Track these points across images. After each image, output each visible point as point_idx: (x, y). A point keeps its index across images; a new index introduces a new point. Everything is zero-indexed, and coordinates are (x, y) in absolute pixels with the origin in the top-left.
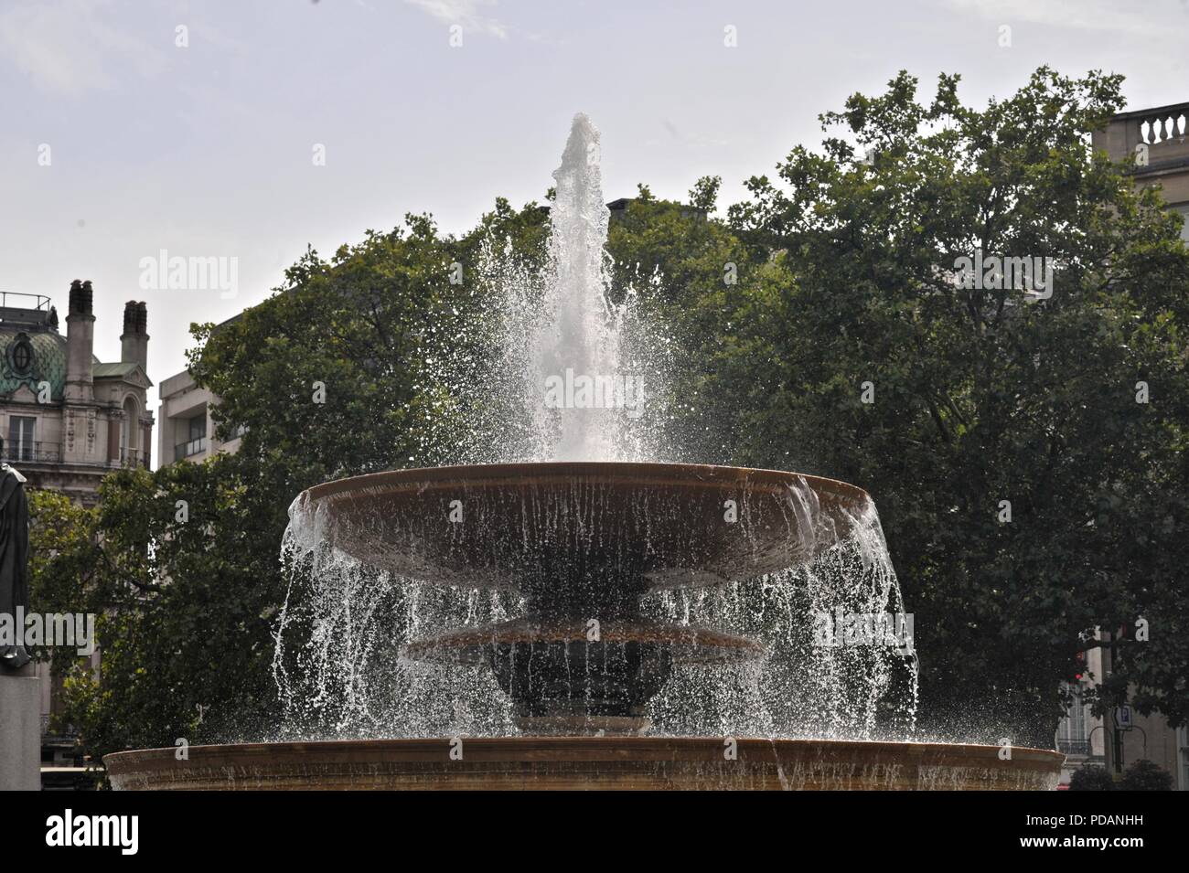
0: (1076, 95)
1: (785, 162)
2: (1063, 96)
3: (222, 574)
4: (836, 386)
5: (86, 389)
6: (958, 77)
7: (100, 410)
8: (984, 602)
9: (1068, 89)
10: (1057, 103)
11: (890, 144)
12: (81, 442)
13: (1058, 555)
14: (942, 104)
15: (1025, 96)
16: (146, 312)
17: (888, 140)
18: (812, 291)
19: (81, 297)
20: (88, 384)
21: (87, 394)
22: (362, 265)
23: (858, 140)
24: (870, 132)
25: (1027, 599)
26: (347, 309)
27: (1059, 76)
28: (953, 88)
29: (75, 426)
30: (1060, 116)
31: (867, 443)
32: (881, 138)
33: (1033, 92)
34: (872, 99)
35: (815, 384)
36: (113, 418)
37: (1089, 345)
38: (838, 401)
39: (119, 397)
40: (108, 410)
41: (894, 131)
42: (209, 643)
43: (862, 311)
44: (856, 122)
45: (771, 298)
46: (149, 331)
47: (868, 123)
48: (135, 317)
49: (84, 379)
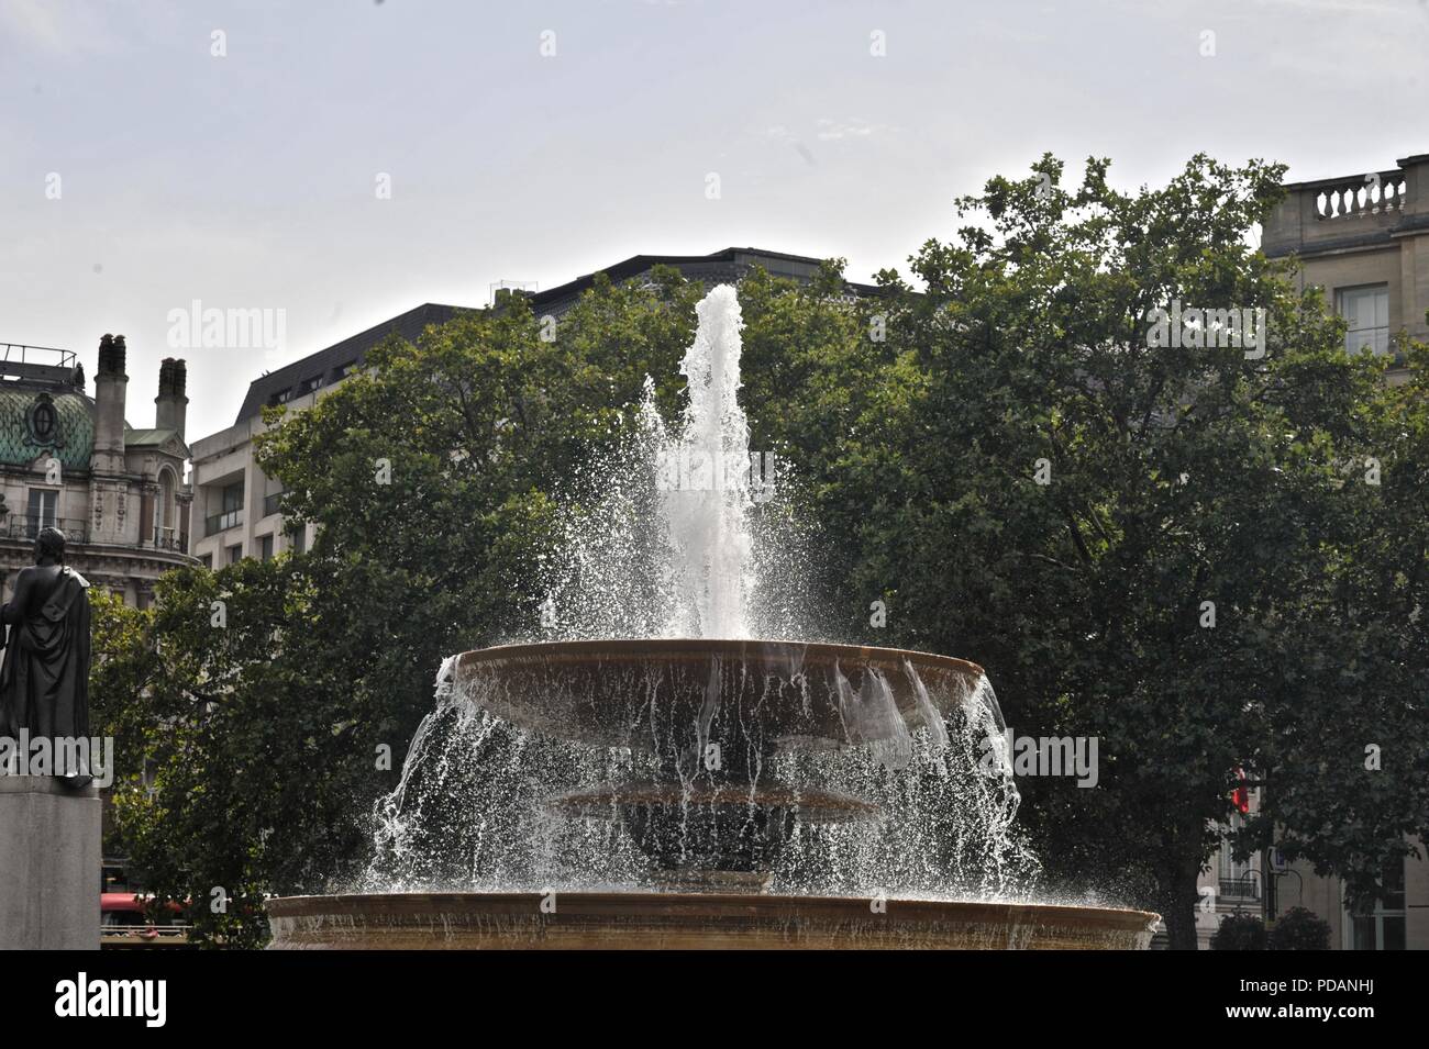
0: (1235, 185)
1: (917, 255)
2: (1221, 186)
3: (293, 686)
4: (966, 506)
5: (117, 459)
6: (1107, 162)
7: (132, 483)
8: (1120, 739)
9: (1226, 178)
10: (1214, 193)
11: (1033, 233)
12: (110, 519)
13: (1201, 689)
14: (1089, 190)
15: (1179, 185)
16: (185, 371)
17: (1030, 229)
18: (944, 399)
19: (112, 353)
20: (119, 454)
21: (117, 465)
22: (450, 348)
23: (997, 227)
24: (1011, 219)
25: (1166, 736)
26: (434, 396)
27: (1217, 164)
28: (1102, 174)
29: (103, 502)
30: (1216, 210)
31: (998, 566)
32: (1023, 225)
33: (1189, 181)
34: (1014, 183)
35: (943, 501)
36: (147, 493)
37: (1239, 466)
38: (968, 522)
39: (154, 468)
40: (140, 483)
41: (1037, 219)
42: (277, 761)
43: (997, 421)
44: (996, 208)
45: (900, 401)
46: (188, 394)
47: (1009, 208)
48: (173, 377)
49: (115, 447)
